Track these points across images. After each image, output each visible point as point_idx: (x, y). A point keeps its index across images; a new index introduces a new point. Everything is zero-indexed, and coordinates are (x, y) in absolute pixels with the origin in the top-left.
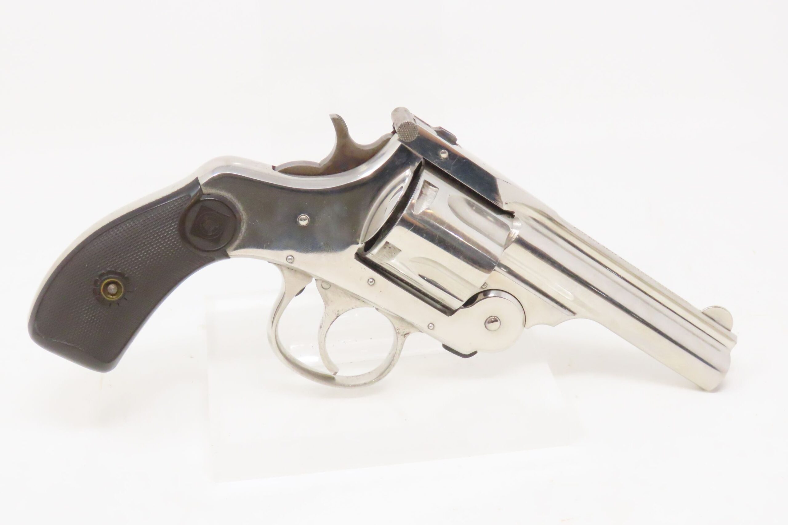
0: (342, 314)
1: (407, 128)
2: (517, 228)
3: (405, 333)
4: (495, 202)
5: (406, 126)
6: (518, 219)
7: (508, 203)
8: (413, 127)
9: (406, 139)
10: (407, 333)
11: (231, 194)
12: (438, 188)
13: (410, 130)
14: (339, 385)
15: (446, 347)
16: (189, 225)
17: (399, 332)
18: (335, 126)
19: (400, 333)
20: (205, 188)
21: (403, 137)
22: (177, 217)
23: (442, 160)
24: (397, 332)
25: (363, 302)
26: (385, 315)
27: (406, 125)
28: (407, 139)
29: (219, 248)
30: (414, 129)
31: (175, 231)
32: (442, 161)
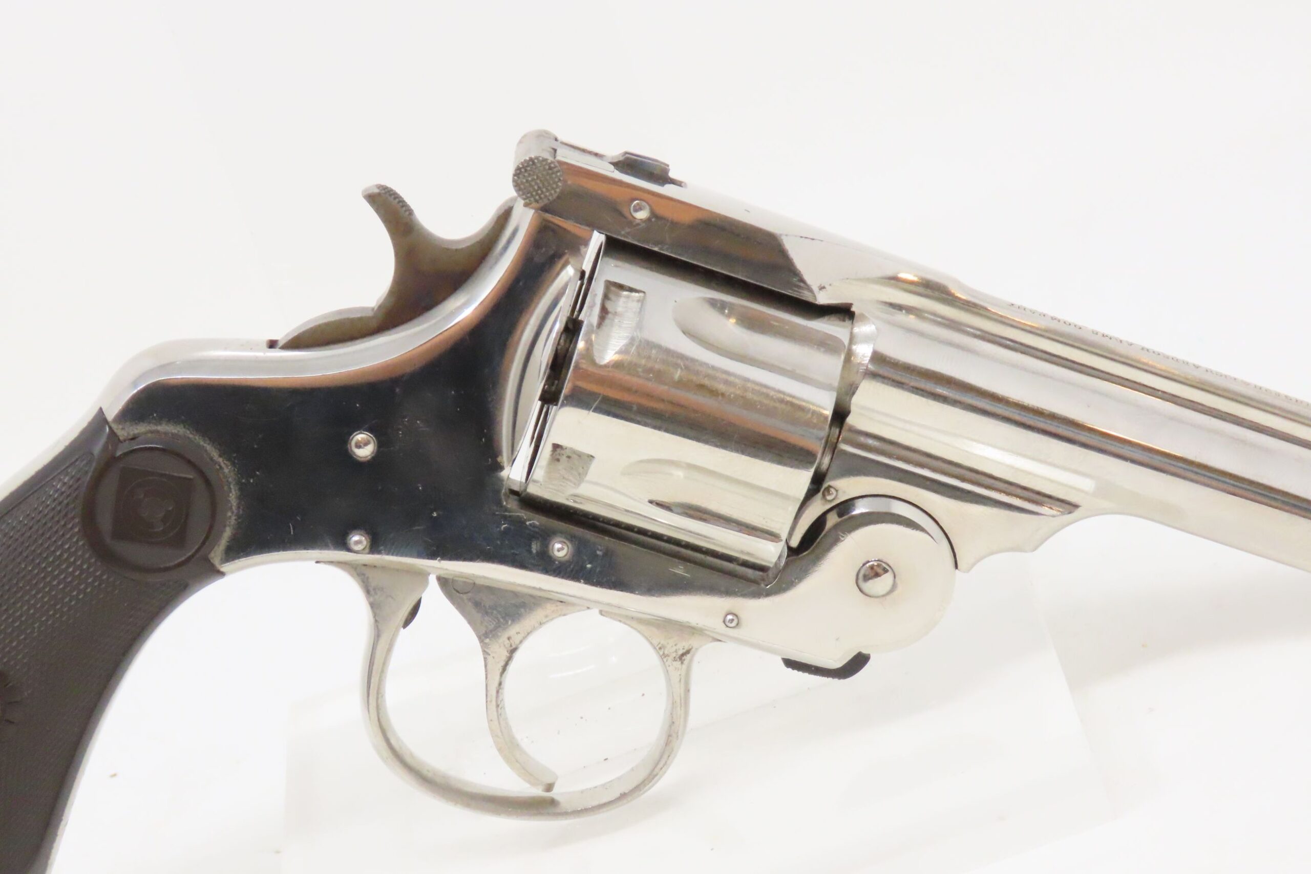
0: (521, 642)
1: (531, 173)
2: (867, 339)
3: (680, 652)
4: (792, 290)
5: (529, 169)
6: (863, 318)
7: (826, 286)
8: (547, 167)
9: (537, 197)
10: (684, 651)
11: (182, 426)
12: (643, 290)
13: (540, 175)
14: (565, 814)
15: (791, 664)
16: (105, 522)
17: (666, 652)
18: (377, 210)
19: (668, 656)
20: (121, 427)
21: (529, 195)
22: (74, 508)
23: (638, 224)
24: (661, 653)
25: (561, 602)
26: (620, 621)
27: (527, 166)
28: (541, 198)
29: (190, 554)
30: (550, 172)
31: (77, 541)
32: (640, 227)
